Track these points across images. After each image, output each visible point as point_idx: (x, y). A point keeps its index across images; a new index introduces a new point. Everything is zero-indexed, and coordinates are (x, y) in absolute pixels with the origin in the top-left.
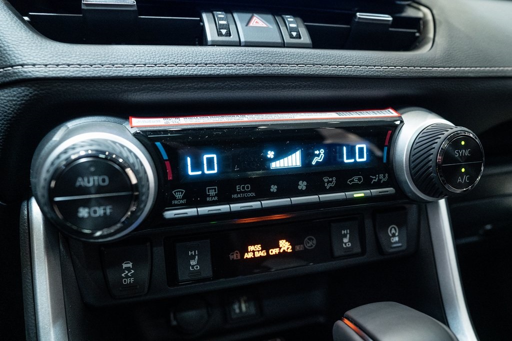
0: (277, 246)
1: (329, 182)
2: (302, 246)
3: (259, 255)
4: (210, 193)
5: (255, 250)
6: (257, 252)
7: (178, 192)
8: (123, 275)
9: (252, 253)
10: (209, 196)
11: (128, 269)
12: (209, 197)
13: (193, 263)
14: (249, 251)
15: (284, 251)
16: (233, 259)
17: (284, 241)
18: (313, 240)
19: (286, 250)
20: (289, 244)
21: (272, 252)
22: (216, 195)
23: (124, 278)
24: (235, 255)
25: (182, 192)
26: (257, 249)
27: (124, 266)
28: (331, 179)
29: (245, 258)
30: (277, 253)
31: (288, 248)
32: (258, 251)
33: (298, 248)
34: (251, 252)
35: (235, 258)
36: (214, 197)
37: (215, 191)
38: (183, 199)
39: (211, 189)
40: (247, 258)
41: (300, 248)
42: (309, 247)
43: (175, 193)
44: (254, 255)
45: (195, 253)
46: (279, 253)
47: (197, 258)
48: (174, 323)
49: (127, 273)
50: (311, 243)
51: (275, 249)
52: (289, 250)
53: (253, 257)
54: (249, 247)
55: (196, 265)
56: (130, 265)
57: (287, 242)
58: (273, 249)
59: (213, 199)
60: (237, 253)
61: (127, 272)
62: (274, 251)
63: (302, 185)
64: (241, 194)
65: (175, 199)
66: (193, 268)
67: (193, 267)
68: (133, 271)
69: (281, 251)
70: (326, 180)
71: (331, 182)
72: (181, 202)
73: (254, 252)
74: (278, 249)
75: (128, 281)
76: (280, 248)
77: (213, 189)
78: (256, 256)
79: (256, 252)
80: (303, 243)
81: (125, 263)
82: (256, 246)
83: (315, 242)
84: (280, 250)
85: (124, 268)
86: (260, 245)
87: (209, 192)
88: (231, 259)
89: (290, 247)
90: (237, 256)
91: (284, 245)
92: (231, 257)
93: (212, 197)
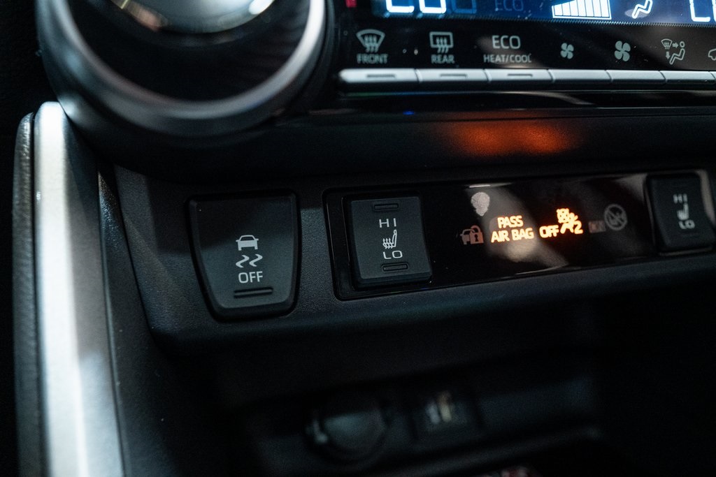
0: (553, 220)
1: (672, 50)
2: (601, 223)
3: (519, 238)
4: (438, 46)
5: (511, 226)
6: (516, 231)
7: (369, 35)
8: (238, 264)
9: (506, 232)
10: (435, 51)
11: (250, 252)
12: (437, 54)
13: (388, 244)
14: (500, 227)
15: (568, 230)
16: (469, 243)
17: (567, 211)
18: (620, 212)
19: (572, 231)
20: (576, 217)
21: (544, 232)
22: (451, 51)
23: (240, 270)
24: (472, 235)
25: (378, 37)
26: (516, 225)
27: (241, 244)
28: (675, 45)
29: (493, 241)
30: (555, 235)
31: (575, 226)
32: (518, 228)
33: (593, 227)
34: (503, 229)
35: (473, 241)
36: (448, 54)
37: (449, 43)
38: (380, 52)
39: (440, 37)
40: (496, 241)
41: (597, 227)
42: (615, 226)
43: (363, 36)
44: (510, 235)
45: (391, 222)
46: (559, 234)
47: (395, 234)
48: (322, 438)
49: (248, 262)
50: (617, 218)
51: (550, 227)
52: (578, 231)
53: (508, 240)
54: (499, 219)
55: (394, 249)
56: (254, 243)
57: (572, 215)
58: (547, 225)
59: (445, 59)
60: (476, 231)
61: (247, 258)
62: (550, 231)
63: (622, 51)
64: (503, 56)
65: (363, 50)
66: (389, 254)
67: (389, 252)
68: (260, 257)
69: (563, 231)
70: (667, 46)
71: (677, 50)
72: (377, 58)
73: (509, 229)
74: (557, 226)
75: (250, 277)
76: (560, 225)
77: (443, 37)
78: (514, 239)
79: (513, 231)
80: (602, 219)
81: (243, 239)
82: (512, 218)
83: (624, 216)
84: (559, 228)
85: (240, 249)
86: (520, 217)
87: (435, 43)
88: (465, 243)
89: (579, 224)
90: (476, 236)
91: (567, 220)
92: (465, 239)
93: (443, 54)
